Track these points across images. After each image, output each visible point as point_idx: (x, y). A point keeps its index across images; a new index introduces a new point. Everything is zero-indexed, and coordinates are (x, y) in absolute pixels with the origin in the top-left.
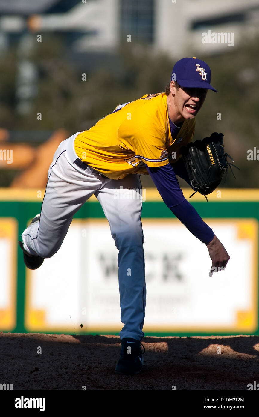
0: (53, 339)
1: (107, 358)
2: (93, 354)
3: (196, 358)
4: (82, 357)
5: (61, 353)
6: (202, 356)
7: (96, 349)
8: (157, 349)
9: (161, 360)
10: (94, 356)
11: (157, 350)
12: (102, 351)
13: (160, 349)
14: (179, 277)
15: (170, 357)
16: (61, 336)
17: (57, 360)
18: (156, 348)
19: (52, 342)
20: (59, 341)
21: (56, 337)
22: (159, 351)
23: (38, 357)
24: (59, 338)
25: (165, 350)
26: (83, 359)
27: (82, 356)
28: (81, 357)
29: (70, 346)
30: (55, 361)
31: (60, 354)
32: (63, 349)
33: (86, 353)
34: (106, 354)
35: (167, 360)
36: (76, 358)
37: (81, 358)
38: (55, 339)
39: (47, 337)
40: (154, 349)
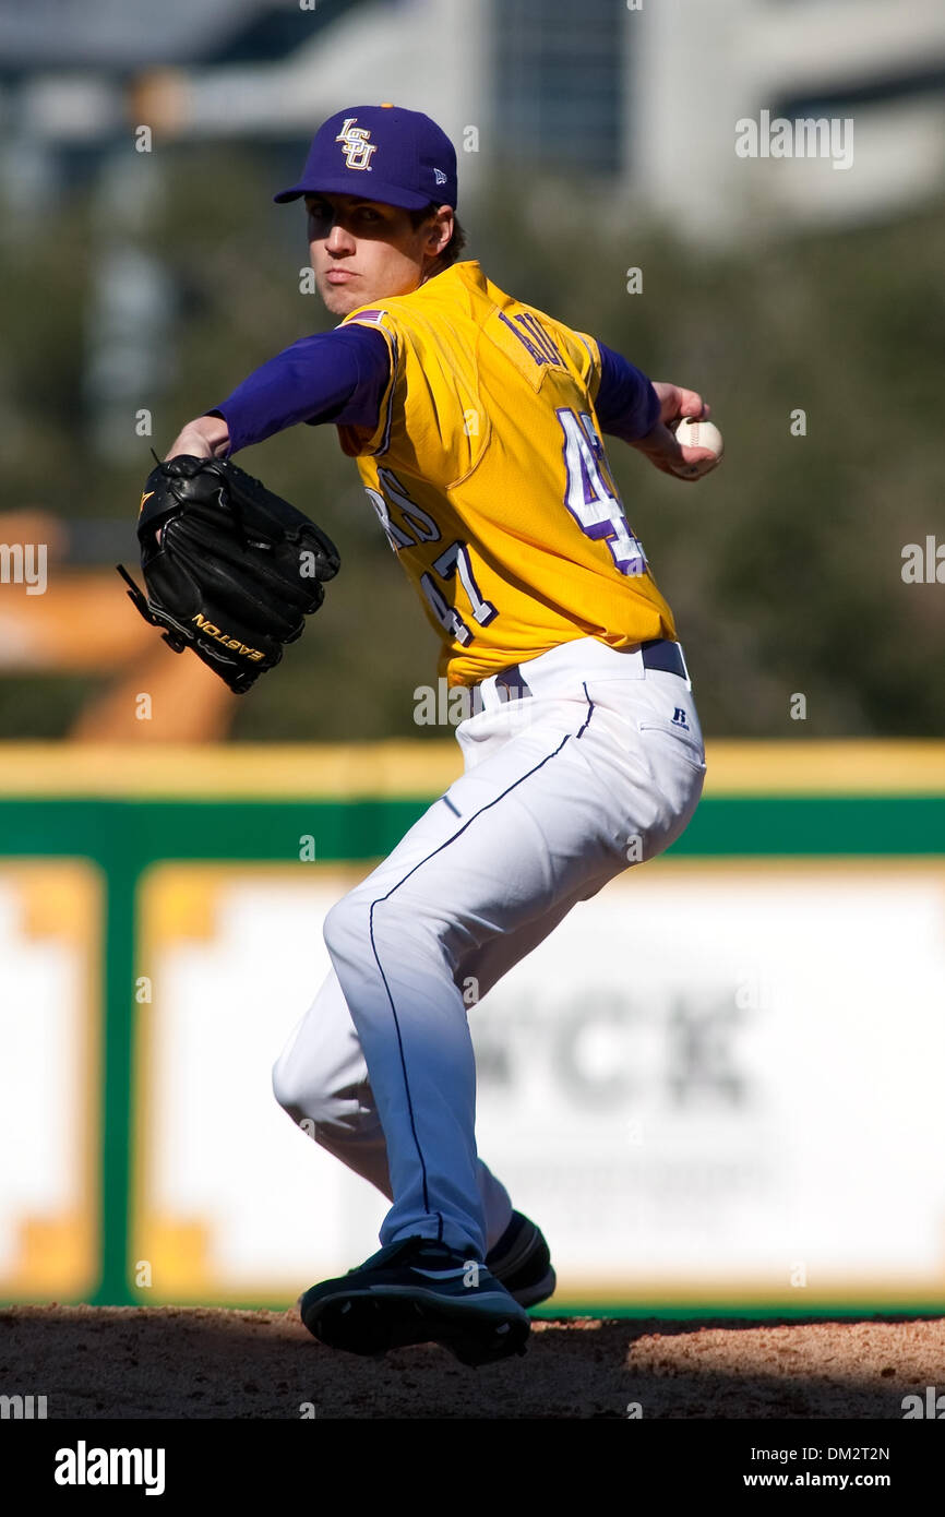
0: (255, 1331)
1: (468, 1403)
2: (414, 1386)
3: (817, 1401)
4: (370, 1397)
5: (289, 1383)
6: (838, 1390)
7: (422, 1368)
8: (664, 1363)
9: (679, 1409)
10: (419, 1395)
11: (664, 1369)
12: (448, 1373)
13: (674, 1366)
14: (733, 1088)
15: (712, 1397)
16: (288, 1319)
17: (273, 1408)
18: (657, 1362)
19: (250, 1339)
20: (279, 1336)
21: (267, 1323)
22: (672, 1373)
23: (199, 1399)
24: (280, 1323)
25: (692, 1368)
26: (374, 1405)
27: (372, 1393)
28: (366, 1398)
29: (322, 1357)
30: (267, 1412)
31: (283, 1385)
32: (295, 1369)
33: (387, 1383)
34: (465, 1387)
35: (701, 1409)
36: (348, 1403)
37: (368, 1401)
38: (261, 1328)
39: (232, 1319)
40: (651, 1366)
